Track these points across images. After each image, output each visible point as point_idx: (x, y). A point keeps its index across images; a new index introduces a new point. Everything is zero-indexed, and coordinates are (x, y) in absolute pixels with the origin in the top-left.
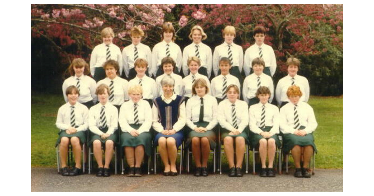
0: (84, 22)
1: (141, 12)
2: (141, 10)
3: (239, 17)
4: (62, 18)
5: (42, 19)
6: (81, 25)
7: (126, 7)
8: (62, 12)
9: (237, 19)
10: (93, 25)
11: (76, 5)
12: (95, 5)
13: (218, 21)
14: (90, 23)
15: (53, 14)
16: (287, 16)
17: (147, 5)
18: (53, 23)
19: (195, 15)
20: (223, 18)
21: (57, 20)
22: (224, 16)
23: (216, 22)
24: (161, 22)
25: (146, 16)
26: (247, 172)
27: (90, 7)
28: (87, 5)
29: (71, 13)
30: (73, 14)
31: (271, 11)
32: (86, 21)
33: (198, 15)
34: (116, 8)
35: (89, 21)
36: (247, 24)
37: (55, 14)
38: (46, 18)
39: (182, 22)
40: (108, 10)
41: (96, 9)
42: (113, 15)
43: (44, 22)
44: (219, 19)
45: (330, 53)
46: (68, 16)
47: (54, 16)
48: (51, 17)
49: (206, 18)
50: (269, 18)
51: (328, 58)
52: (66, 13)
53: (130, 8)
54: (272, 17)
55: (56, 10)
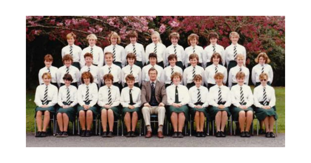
0: (89, 29)
1: (133, 22)
2: (132, 21)
3: (204, 25)
4: (72, 26)
5: (58, 26)
6: (87, 31)
7: (121, 18)
8: (72, 21)
9: (203, 26)
10: (95, 31)
11: (84, 17)
12: (98, 16)
13: (188, 27)
14: (93, 29)
15: (65, 23)
16: (241, 24)
17: (137, 16)
18: (65, 29)
19: (171, 24)
20: (193, 25)
21: (69, 27)
22: (193, 24)
23: (187, 28)
24: (146, 29)
25: (135, 25)
26: (208, 134)
27: (95, 18)
28: (92, 16)
29: (79, 22)
30: (80, 23)
31: (228, 20)
32: (90, 28)
33: (173, 24)
34: (113, 19)
35: (92, 28)
36: (211, 29)
37: (67, 23)
38: (60, 26)
39: (162, 29)
40: (108, 20)
41: (99, 20)
42: (112, 24)
43: (60, 29)
44: (189, 26)
45: (276, 51)
46: (77, 24)
47: (67, 25)
48: (64, 25)
49: (179, 26)
50: (227, 25)
51: (275, 54)
52: (75, 22)
53: (125, 19)
54: (229, 24)
55: (68, 20)
